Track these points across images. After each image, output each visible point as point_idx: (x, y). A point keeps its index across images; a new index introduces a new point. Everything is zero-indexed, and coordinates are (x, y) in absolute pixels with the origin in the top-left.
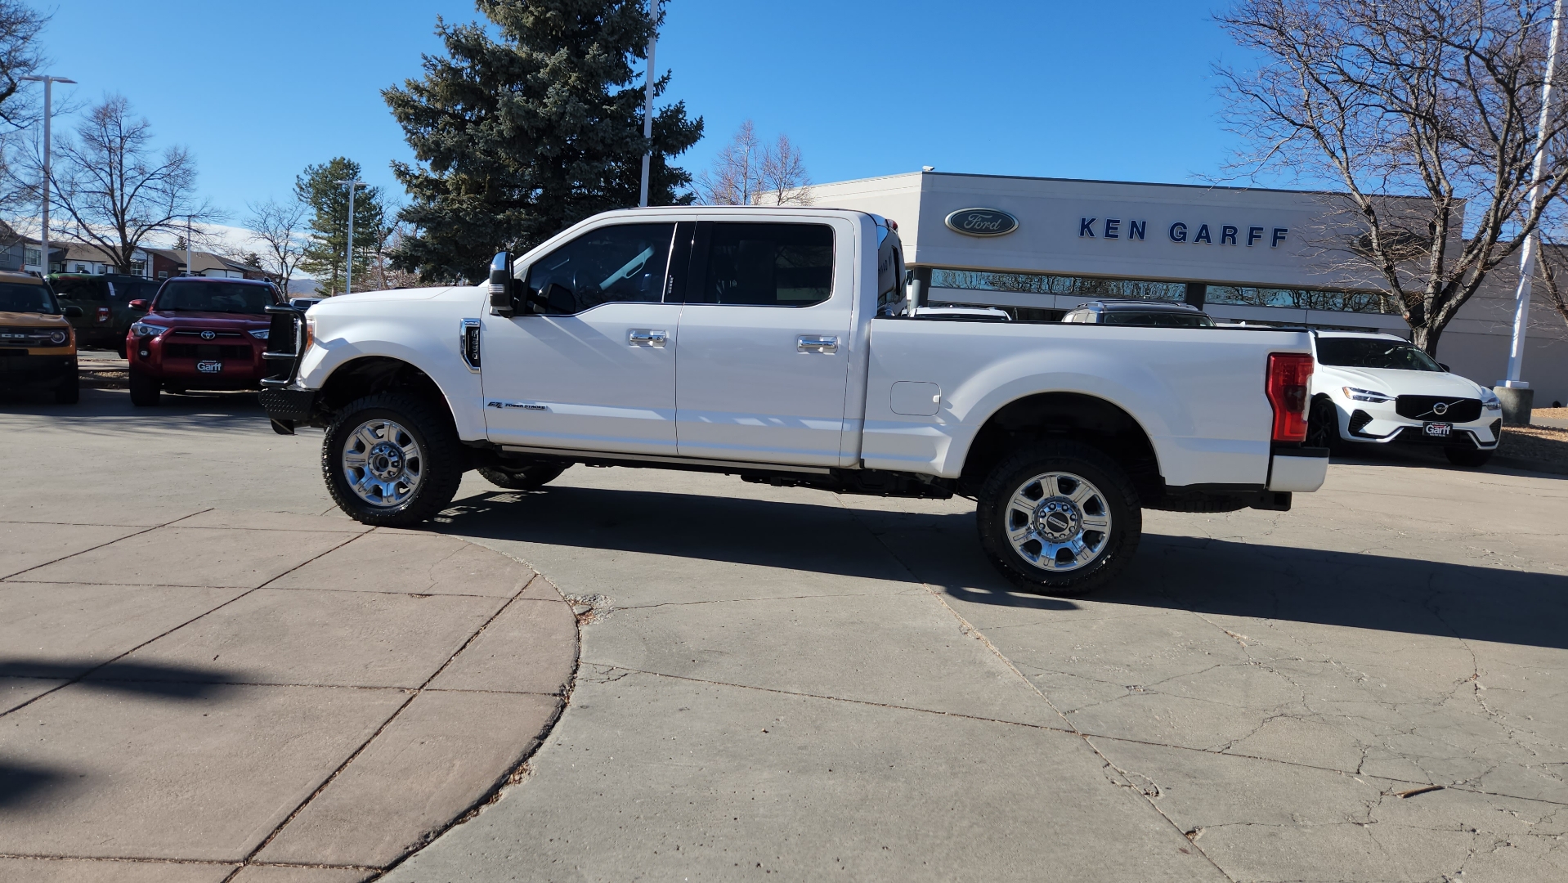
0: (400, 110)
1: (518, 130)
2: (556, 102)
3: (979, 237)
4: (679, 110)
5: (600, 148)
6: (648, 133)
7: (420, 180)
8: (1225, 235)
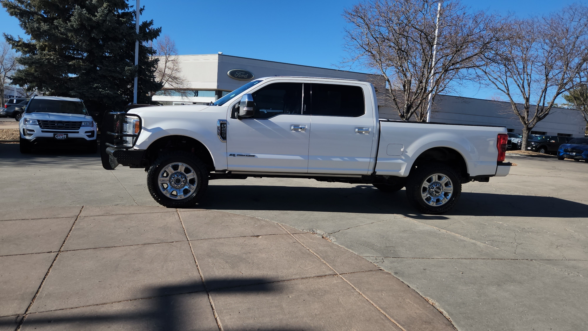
0: (12, 10)
1: (82, 26)
2: (101, 15)
3: (240, 80)
4: (151, 23)
5: (120, 36)
6: (137, 31)
7: (20, 43)
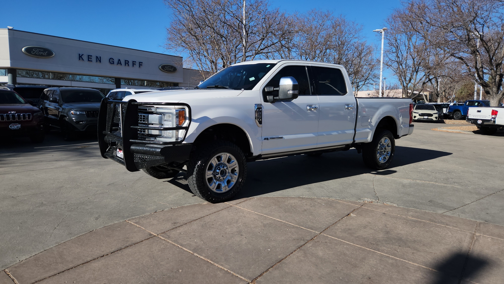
8: (126, 63)
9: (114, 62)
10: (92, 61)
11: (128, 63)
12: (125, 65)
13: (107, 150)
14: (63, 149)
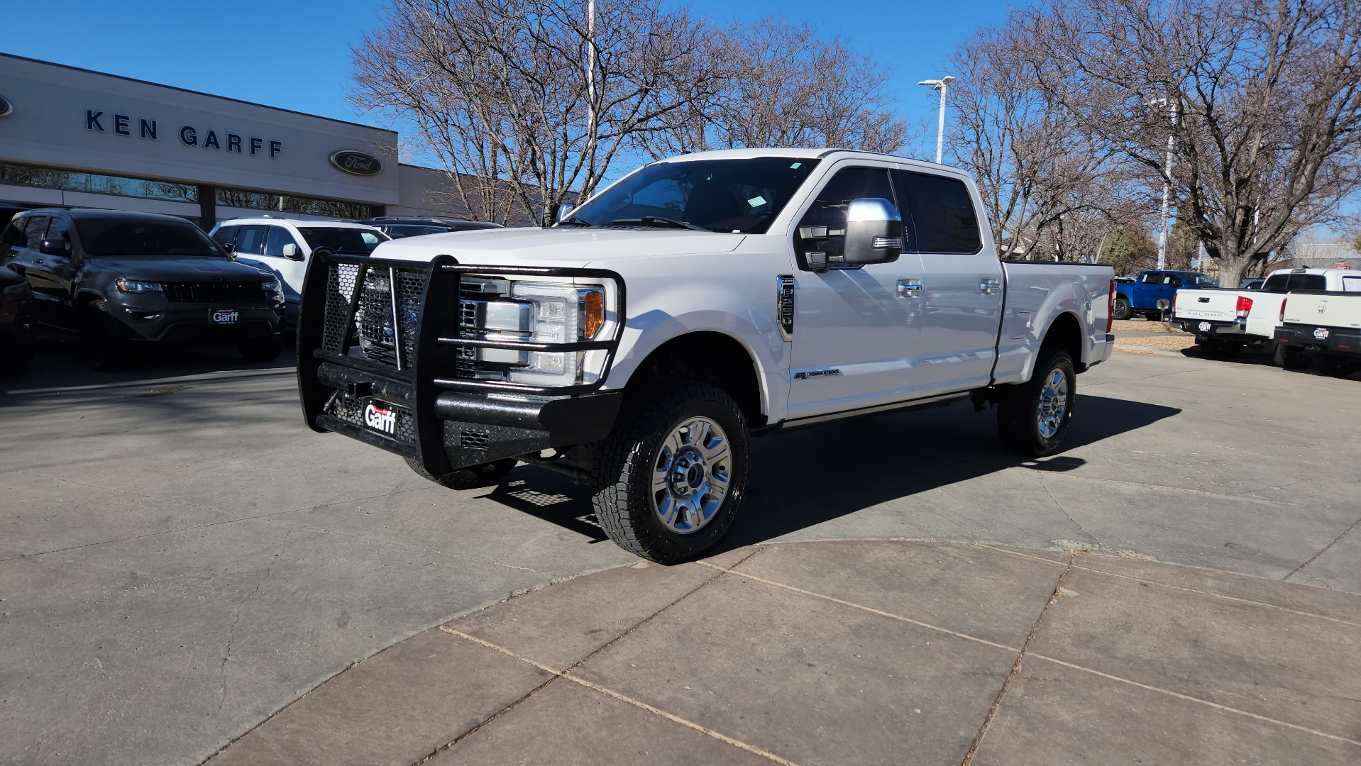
8: (231, 143)
9: (195, 138)
10: (128, 133)
11: (237, 144)
12: (230, 149)
13: (324, 407)
14: (105, 398)
